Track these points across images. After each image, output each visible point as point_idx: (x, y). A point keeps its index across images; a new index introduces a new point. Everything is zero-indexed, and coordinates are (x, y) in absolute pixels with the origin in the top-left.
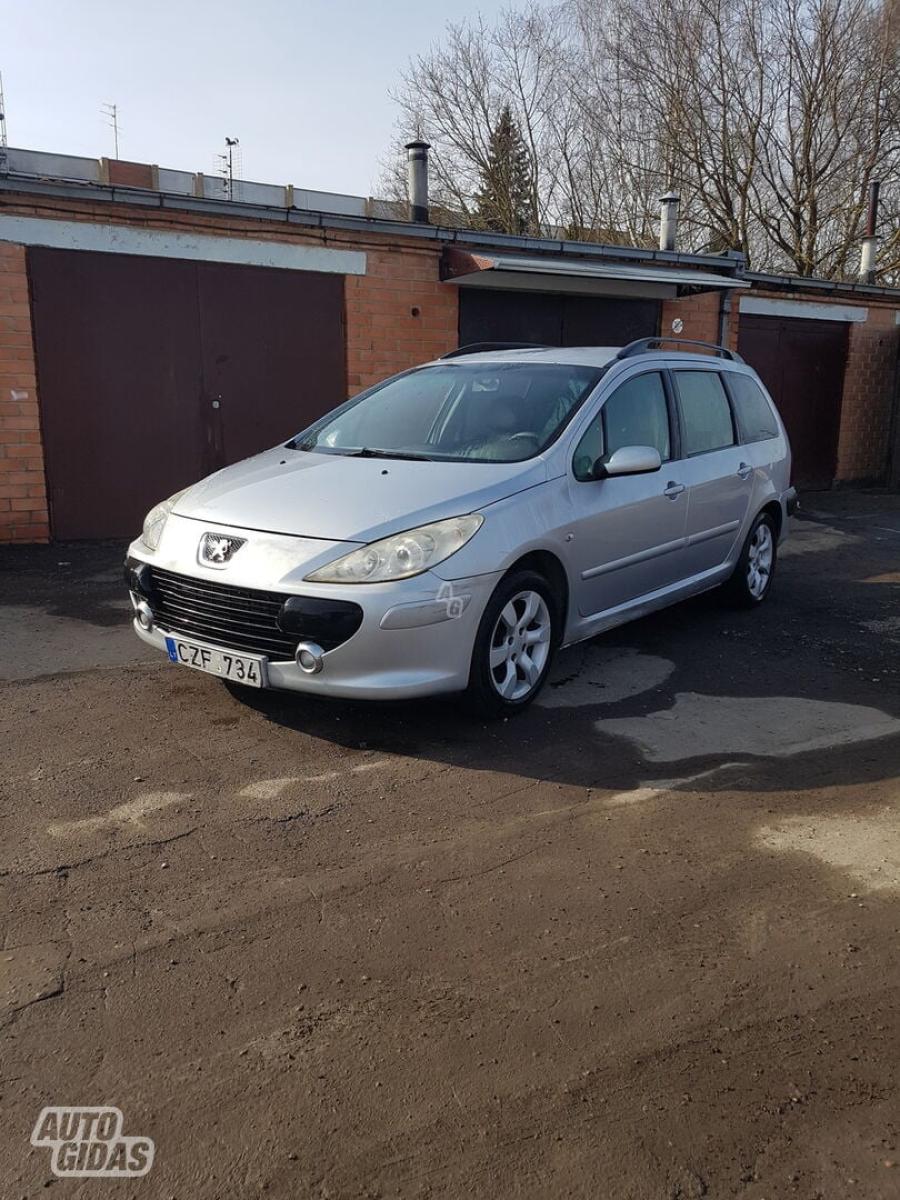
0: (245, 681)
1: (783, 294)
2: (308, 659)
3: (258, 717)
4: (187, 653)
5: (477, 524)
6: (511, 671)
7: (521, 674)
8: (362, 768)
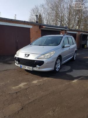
0: (30, 70)
2: (38, 67)
3: (30, 74)
4: (23, 67)
5: (55, 52)
6: (57, 68)
7: (58, 68)
8: (44, 79)
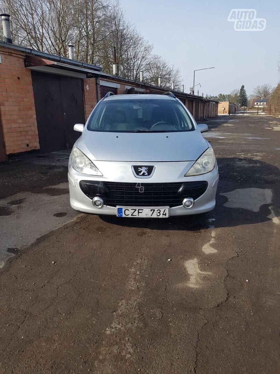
0: (161, 216)
1: (104, 79)
4: (129, 212)
